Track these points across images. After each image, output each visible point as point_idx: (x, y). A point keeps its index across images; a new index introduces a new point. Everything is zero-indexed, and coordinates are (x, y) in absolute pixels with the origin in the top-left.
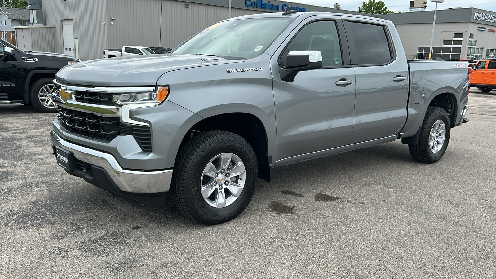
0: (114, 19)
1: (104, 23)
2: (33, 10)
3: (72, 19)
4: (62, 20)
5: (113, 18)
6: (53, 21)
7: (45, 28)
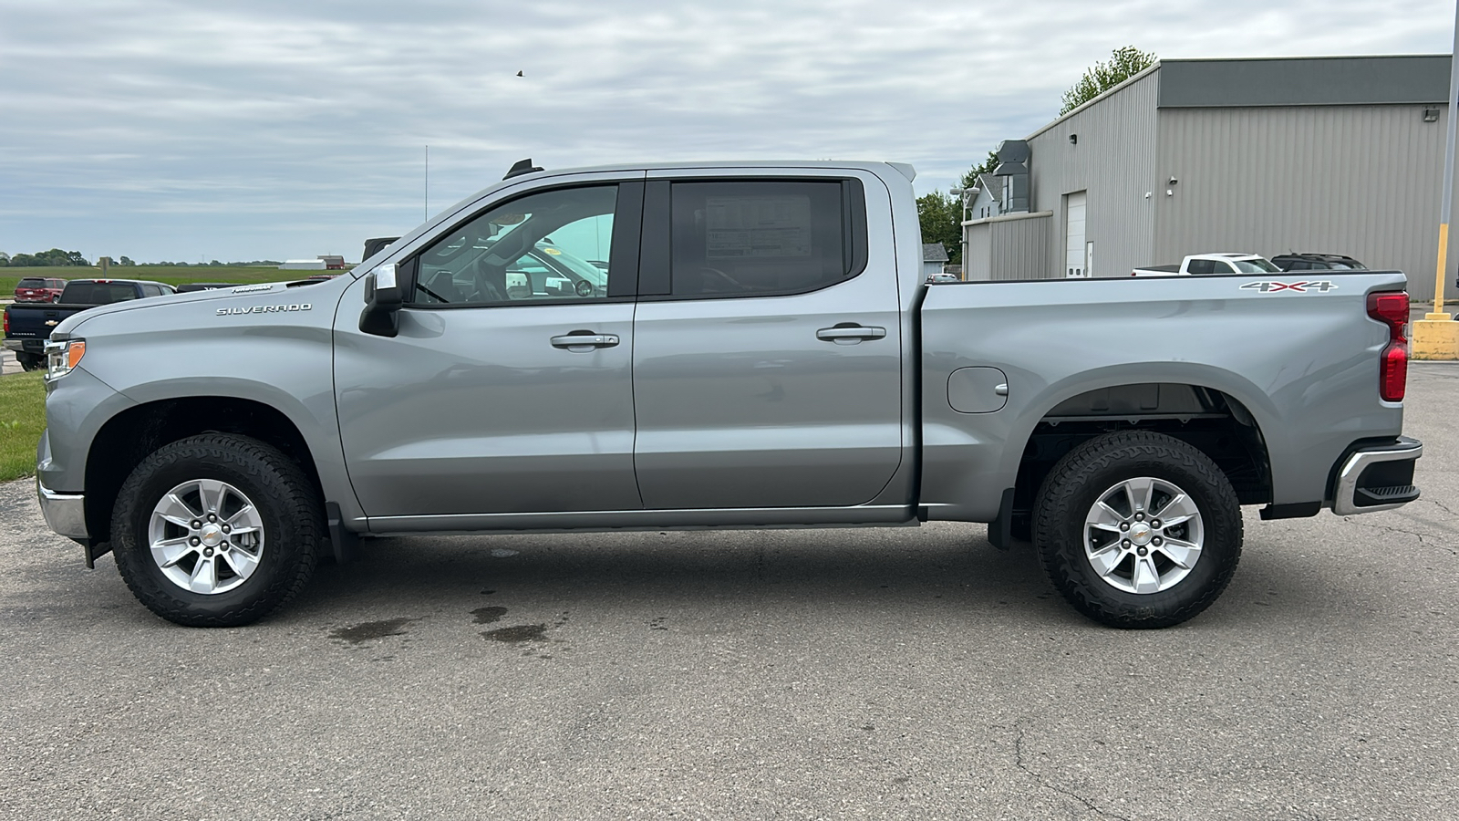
0: (1176, 181)
1: (1147, 196)
2: (1009, 175)
3: (1085, 191)
4: (1068, 195)
5: (1173, 179)
6: (1048, 200)
7: (1033, 218)
